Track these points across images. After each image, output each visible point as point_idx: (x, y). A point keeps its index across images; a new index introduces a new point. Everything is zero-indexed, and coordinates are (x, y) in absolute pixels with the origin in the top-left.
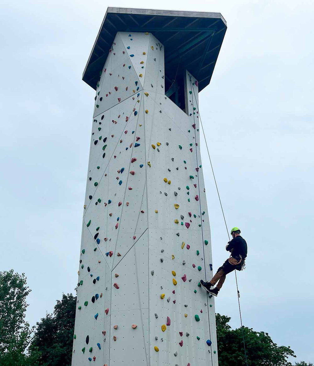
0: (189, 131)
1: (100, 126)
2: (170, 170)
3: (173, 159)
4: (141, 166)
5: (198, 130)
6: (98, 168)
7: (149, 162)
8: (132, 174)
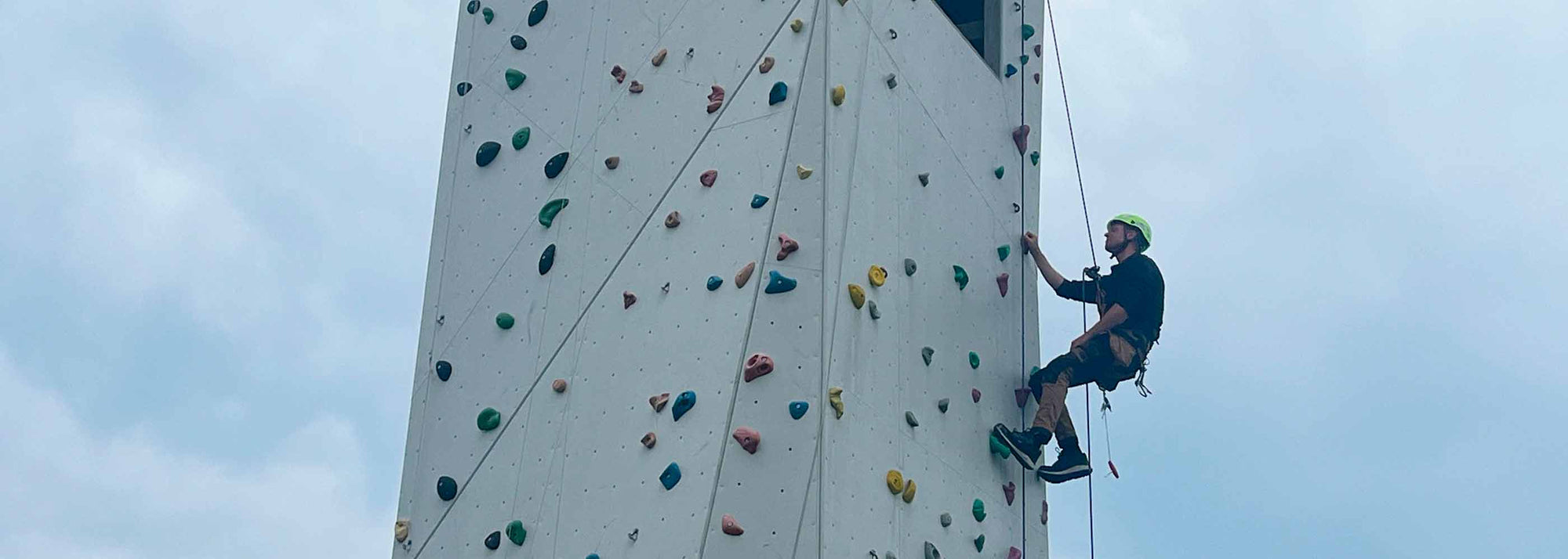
0: (999, 174)
1: (518, 62)
2: (917, 418)
3: (931, 352)
4: (798, 411)
5: (1035, 158)
6: (506, 323)
7: (838, 393)
8: (745, 448)
